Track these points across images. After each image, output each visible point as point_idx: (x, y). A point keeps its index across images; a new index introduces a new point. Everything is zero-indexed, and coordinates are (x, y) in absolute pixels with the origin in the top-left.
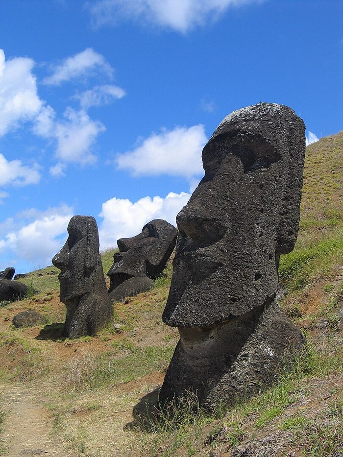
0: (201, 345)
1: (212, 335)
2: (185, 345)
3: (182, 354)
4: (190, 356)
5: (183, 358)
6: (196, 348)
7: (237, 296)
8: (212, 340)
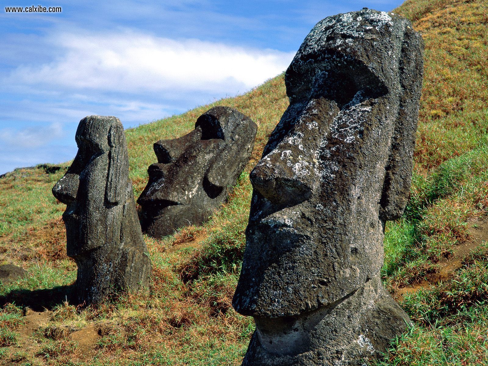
0: (283, 340)
1: (296, 326)
2: (262, 337)
3: (258, 350)
4: (268, 353)
5: (260, 356)
6: (277, 343)
7: (326, 278)
8: (296, 333)
